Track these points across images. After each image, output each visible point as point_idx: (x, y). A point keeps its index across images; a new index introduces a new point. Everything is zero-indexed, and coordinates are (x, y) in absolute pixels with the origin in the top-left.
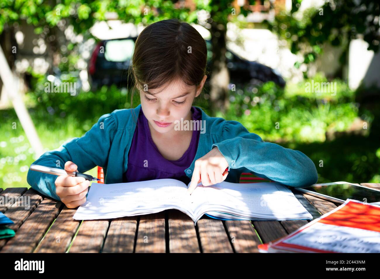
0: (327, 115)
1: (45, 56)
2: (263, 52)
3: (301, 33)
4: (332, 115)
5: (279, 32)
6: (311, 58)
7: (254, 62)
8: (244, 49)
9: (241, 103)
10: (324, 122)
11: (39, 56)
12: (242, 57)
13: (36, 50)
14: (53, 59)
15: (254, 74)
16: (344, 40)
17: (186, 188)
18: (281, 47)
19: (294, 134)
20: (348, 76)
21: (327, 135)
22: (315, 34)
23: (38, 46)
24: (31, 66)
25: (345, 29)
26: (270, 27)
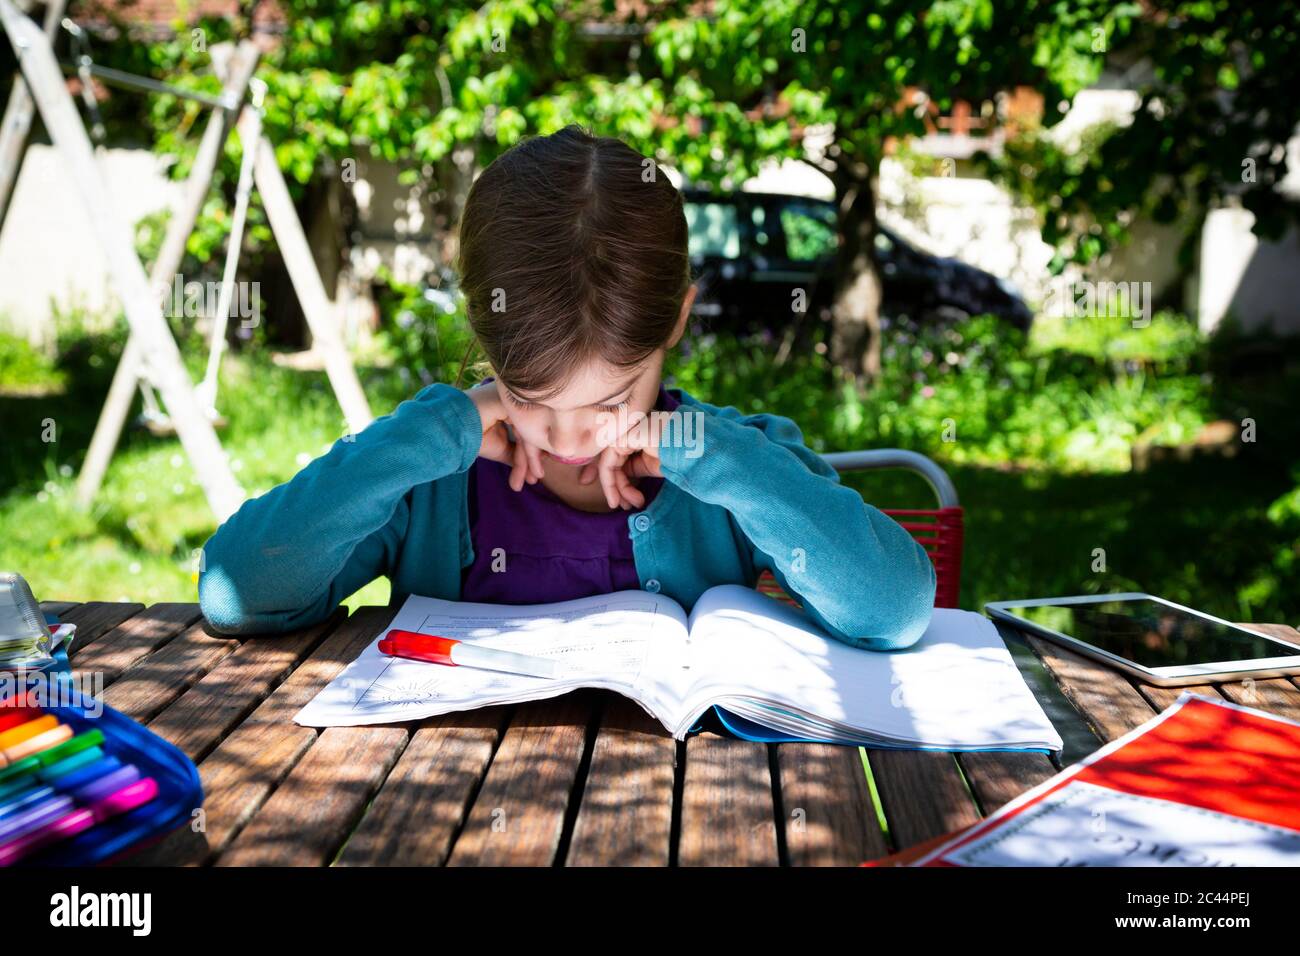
0: (1137, 404)
1: (421, 240)
2: (975, 235)
3: (1069, 189)
4: (1150, 405)
5: (1016, 185)
6: (1094, 246)
7: (949, 259)
8: (926, 230)
9: (910, 369)
10: (1130, 421)
11: (409, 238)
12: (917, 247)
13: (400, 226)
14: (441, 247)
15: (944, 291)
16: (1187, 207)
17: (682, 622)
18: (1018, 225)
19: (1045, 453)
20: (1197, 302)
21: (1133, 456)
22: (1105, 185)
23: (405, 215)
24: (387, 264)
25: (1192, 179)
26: (992, 172)
